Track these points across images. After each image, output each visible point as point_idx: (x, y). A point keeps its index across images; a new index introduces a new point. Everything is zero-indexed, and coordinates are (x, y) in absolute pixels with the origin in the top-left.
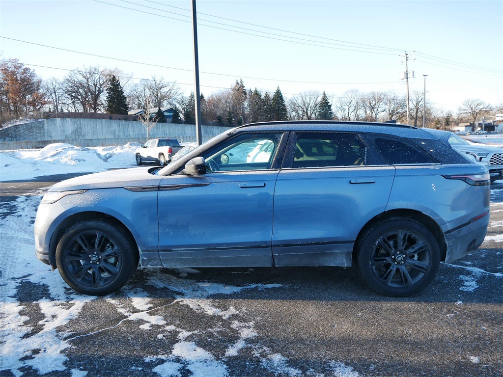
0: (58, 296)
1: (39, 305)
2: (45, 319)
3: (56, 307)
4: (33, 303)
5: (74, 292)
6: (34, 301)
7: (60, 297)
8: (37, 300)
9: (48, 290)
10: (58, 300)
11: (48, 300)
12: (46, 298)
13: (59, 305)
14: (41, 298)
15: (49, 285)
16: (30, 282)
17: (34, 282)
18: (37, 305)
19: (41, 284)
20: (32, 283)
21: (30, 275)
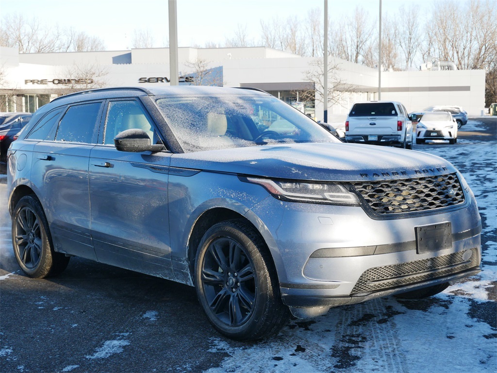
0: (462, 301)
1: (489, 298)
2: (486, 287)
3: (471, 293)
4: (494, 301)
5: (441, 301)
6: (493, 302)
7: (461, 300)
8: (488, 302)
9: (470, 310)
10: (464, 298)
11: (476, 300)
12: (477, 302)
13: (467, 294)
14: (483, 304)
15: (466, 316)
16: (491, 326)
17: (486, 323)
18: (490, 298)
19: (475, 319)
20: (489, 323)
21: (487, 337)
